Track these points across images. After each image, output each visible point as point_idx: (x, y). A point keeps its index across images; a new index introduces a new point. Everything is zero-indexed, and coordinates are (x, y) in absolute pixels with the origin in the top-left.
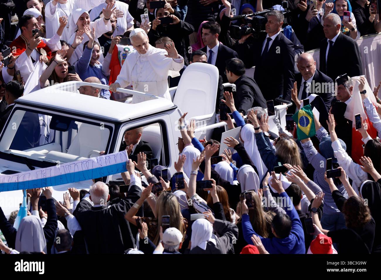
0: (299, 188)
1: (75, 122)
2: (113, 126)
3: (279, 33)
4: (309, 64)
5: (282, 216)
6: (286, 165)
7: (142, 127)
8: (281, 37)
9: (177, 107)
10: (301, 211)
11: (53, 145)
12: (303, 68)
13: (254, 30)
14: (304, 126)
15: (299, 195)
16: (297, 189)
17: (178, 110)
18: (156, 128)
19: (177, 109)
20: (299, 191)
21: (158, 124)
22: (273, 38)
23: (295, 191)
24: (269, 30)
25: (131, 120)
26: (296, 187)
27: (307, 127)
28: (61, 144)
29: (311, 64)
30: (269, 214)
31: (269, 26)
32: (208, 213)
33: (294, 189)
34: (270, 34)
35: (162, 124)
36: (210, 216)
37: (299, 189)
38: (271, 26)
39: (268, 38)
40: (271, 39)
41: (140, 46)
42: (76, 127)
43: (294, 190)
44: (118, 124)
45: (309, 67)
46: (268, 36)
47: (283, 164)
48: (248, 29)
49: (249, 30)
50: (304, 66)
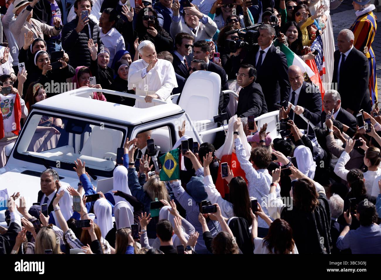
0: (171, 224)
1: (90, 125)
2: (126, 128)
3: (271, 46)
4: (297, 75)
5: (154, 251)
6: (162, 201)
7: (151, 131)
8: (273, 50)
9: (184, 112)
10: (173, 246)
11: (67, 147)
12: (292, 79)
13: (247, 43)
14: (168, 169)
15: (170, 231)
16: (168, 226)
17: (186, 114)
18: (165, 132)
19: (184, 113)
20: (170, 227)
21: (167, 127)
22: (266, 50)
23: (167, 227)
24: (261, 43)
25: (143, 123)
26: (168, 223)
27: (171, 170)
28: (74, 146)
29: (299, 75)
30: (143, 250)
31: (261, 39)
32: (86, 248)
33: (166, 225)
34: (262, 47)
35: (171, 127)
36: (89, 250)
37: (171, 226)
38: (263, 39)
39: (261, 51)
40: (264, 52)
41: (150, 55)
42: (90, 130)
43: (165, 227)
44: (131, 127)
45: (298, 78)
46: (260, 49)
47: (160, 200)
48: (242, 42)
49: (243, 44)
50: (293, 77)
